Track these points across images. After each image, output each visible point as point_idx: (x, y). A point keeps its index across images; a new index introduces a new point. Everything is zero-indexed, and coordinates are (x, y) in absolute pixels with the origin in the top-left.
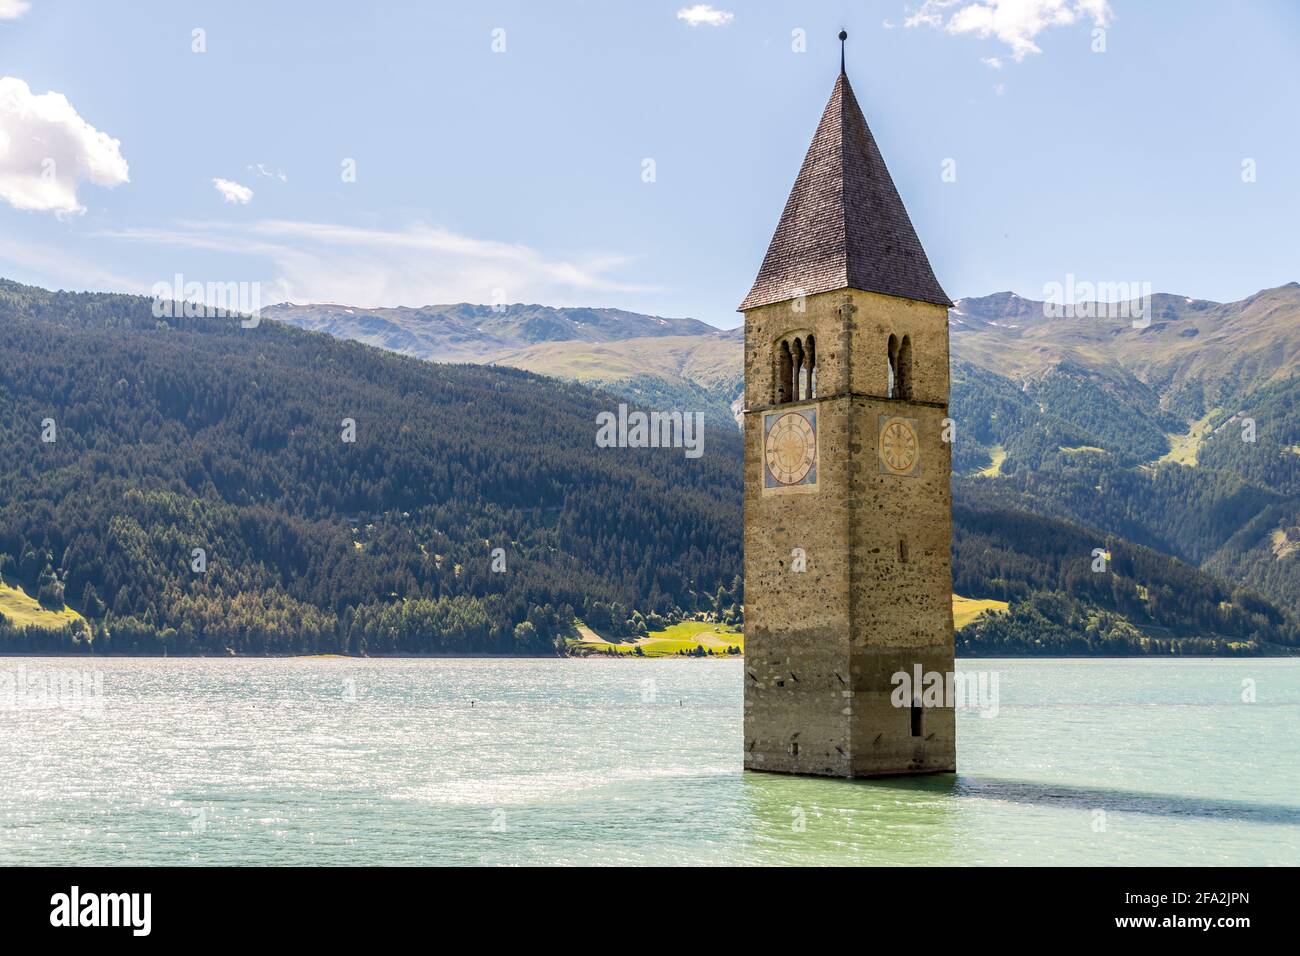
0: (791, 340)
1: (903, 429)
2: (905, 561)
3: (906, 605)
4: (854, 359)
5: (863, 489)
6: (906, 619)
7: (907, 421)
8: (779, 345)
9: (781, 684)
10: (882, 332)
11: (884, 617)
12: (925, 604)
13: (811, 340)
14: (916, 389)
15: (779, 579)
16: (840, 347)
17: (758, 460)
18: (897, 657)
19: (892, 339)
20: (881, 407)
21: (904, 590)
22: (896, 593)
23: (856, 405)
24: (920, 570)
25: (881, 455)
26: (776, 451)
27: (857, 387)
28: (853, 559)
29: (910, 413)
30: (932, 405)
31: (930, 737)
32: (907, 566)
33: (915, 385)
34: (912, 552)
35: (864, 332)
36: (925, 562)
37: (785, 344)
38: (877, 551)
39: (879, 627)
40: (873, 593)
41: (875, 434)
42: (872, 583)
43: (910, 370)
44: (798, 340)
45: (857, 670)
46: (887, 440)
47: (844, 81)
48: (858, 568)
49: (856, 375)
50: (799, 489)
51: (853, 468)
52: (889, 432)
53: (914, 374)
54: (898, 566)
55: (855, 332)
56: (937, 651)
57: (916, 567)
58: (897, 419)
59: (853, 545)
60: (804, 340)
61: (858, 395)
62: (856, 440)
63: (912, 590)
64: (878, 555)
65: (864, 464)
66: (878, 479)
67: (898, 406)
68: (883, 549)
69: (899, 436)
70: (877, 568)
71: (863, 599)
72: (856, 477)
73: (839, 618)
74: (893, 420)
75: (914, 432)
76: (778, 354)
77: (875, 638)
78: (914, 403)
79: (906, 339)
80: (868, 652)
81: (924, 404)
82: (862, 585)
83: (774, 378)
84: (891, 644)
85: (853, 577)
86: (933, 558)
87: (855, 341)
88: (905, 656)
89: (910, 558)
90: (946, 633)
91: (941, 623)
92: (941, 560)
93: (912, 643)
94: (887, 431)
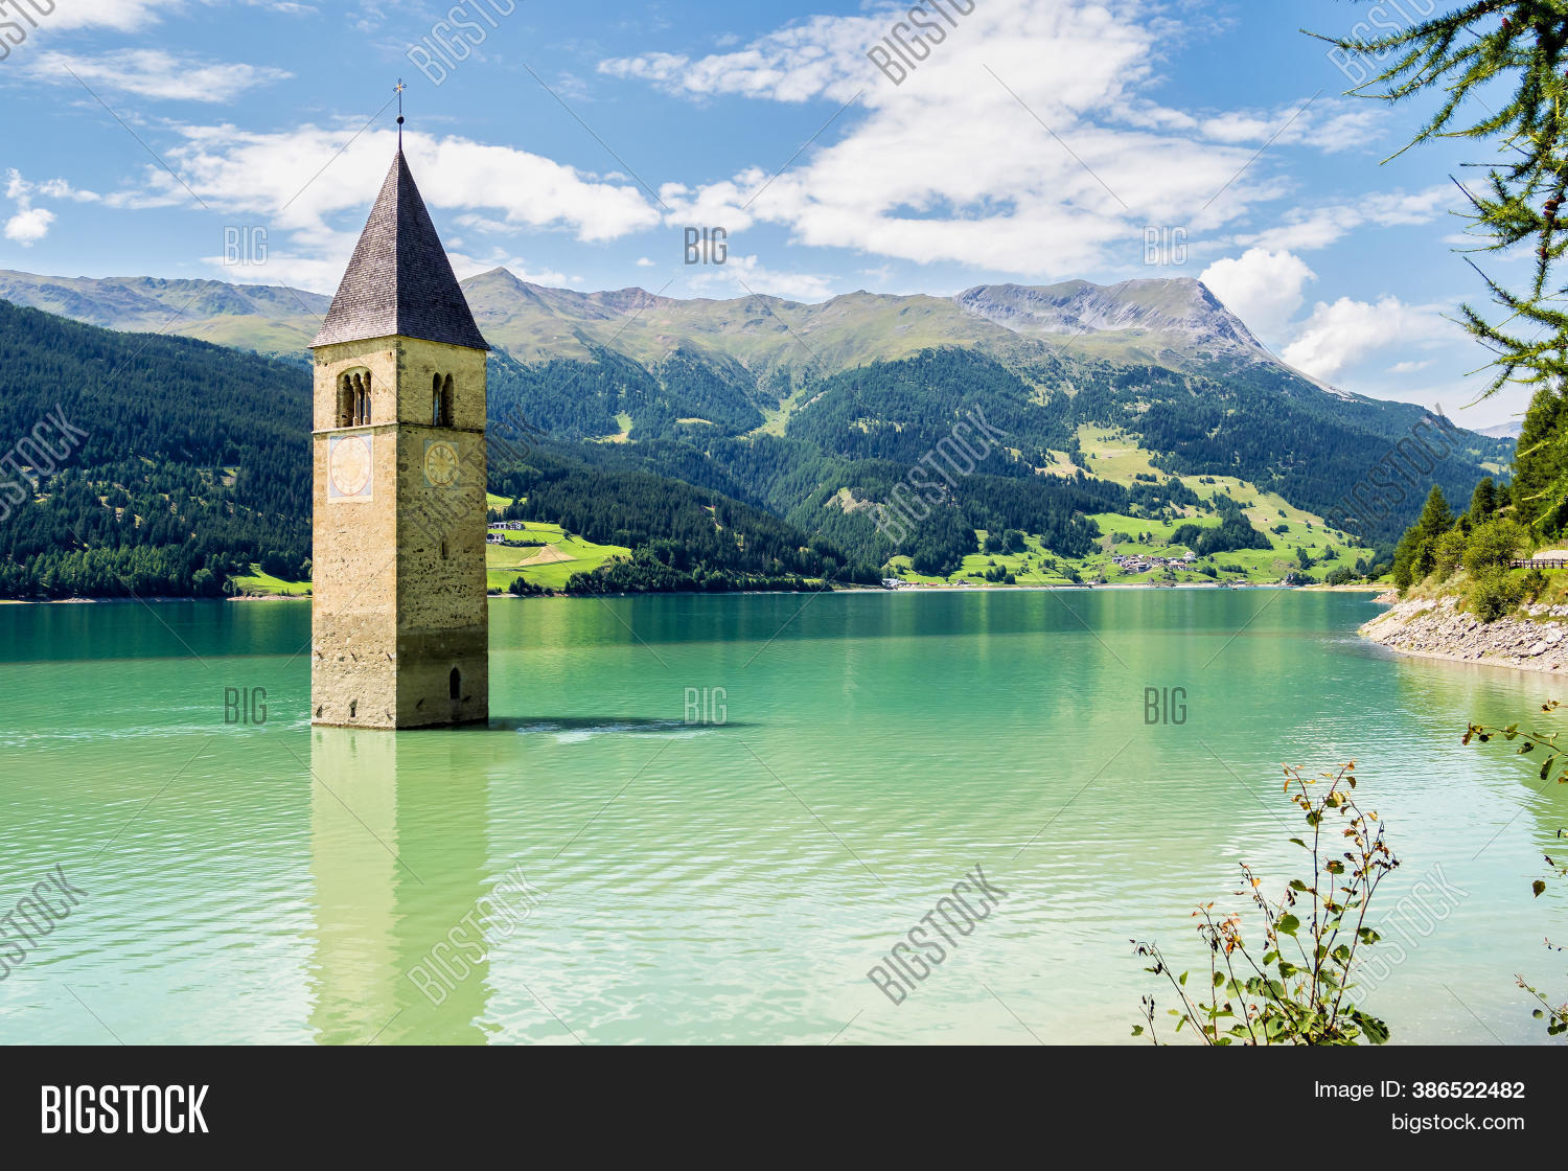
0: (352, 375)
1: (445, 451)
2: (445, 558)
3: (447, 594)
4: (402, 394)
5: (409, 501)
6: (446, 604)
7: (449, 445)
8: (343, 378)
9: (342, 659)
10: (427, 371)
11: (427, 605)
12: (463, 592)
13: (368, 375)
14: (457, 417)
15: (342, 574)
16: (391, 383)
17: (325, 474)
18: (438, 636)
19: (437, 377)
20: (426, 433)
21: (445, 582)
22: (438, 584)
23: (404, 432)
24: (459, 565)
25: (426, 472)
26: (339, 466)
27: (405, 417)
28: (400, 558)
29: (452, 438)
30: (471, 431)
31: (467, 699)
32: (448, 562)
33: (456, 415)
34: (452, 551)
35: (411, 371)
36: (463, 558)
37: (347, 378)
38: (422, 550)
39: (422, 612)
40: (417, 585)
41: (420, 455)
42: (417, 577)
43: (452, 402)
44: (358, 375)
45: (403, 648)
46: (431, 460)
47: (401, 158)
48: (404, 564)
49: (404, 405)
50: (357, 499)
51: (402, 484)
52: (433, 454)
53: (456, 405)
54: (439, 561)
55: (403, 372)
56: (472, 629)
57: (455, 563)
58: (442, 442)
59: (400, 546)
60: (362, 376)
61: (405, 423)
62: (403, 460)
63: (452, 581)
64: (423, 554)
65: (410, 480)
66: (423, 492)
67: (441, 433)
68: (426, 549)
69: (441, 457)
70: (421, 565)
71: (409, 590)
72: (403, 490)
73: (389, 608)
74: (437, 443)
75: (455, 454)
76: (342, 386)
77: (419, 622)
78: (455, 430)
79: (449, 378)
80: (412, 633)
81: (464, 430)
82: (407, 579)
83: (338, 406)
84: (432, 626)
85: (400, 573)
86: (470, 555)
87: (404, 379)
88: (445, 635)
89: (451, 556)
90: (481, 614)
91: (477, 607)
92: (478, 557)
93: (451, 624)
94: (432, 453)
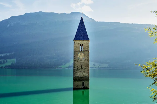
5: (76, 60)
6: (82, 74)
10: (79, 44)
11: (78, 74)
12: (85, 72)
18: (80, 78)
20: (79, 52)
22: (80, 71)
25: (78, 57)
28: (74, 68)
29: (83, 52)
31: (85, 86)
35: (76, 44)
36: (85, 68)
41: (77, 55)
42: (77, 70)
45: (74, 79)
49: (75, 49)
53: (84, 48)
54: (80, 68)
56: (86, 77)
58: (81, 53)
61: (75, 51)
63: (83, 71)
65: (76, 58)
66: (78, 59)
68: (78, 67)
69: (81, 55)
71: (75, 72)
75: (83, 54)
77: (77, 76)
79: (83, 44)
81: (85, 51)
82: (75, 70)
84: (79, 76)
87: (75, 46)
88: (82, 78)
89: (83, 67)
90: (88, 75)
91: (87, 74)
92: (87, 67)
93: (83, 76)
94: (79, 54)
